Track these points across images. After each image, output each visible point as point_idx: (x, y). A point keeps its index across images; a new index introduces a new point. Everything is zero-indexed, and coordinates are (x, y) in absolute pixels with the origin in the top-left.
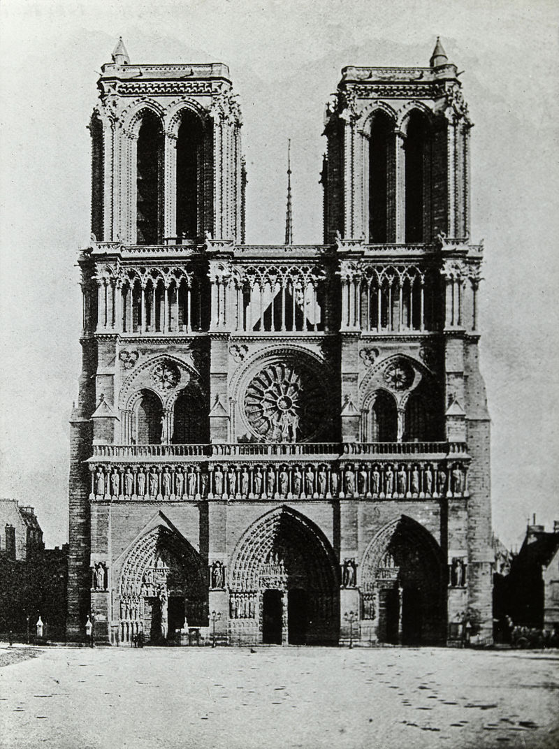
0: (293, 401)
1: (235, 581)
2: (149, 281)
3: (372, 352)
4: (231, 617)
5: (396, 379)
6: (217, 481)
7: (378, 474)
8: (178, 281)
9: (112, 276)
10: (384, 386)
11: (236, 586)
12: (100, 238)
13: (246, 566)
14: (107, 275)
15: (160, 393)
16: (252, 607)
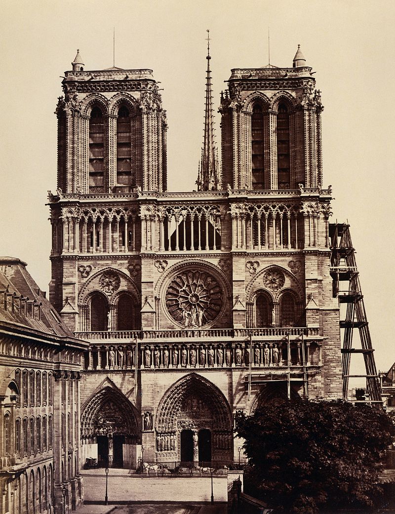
0: (200, 297)
1: (160, 425)
2: (99, 217)
3: (255, 264)
4: (158, 450)
5: (272, 282)
6: (147, 356)
7: (258, 350)
8: (118, 217)
9: (73, 216)
10: (263, 287)
11: (161, 429)
12: (64, 191)
13: (168, 414)
14: (69, 215)
15: (107, 294)
16: (172, 443)
